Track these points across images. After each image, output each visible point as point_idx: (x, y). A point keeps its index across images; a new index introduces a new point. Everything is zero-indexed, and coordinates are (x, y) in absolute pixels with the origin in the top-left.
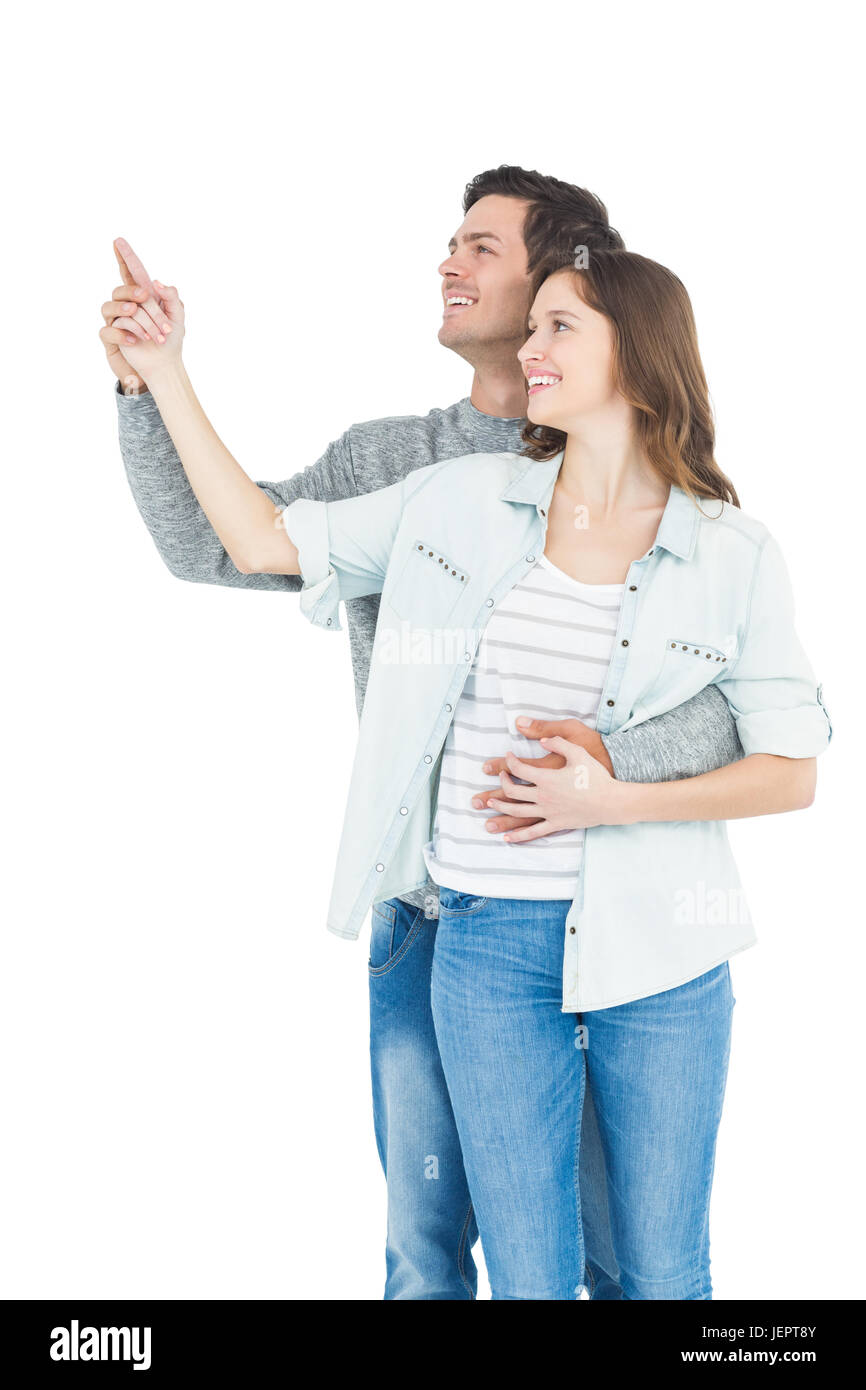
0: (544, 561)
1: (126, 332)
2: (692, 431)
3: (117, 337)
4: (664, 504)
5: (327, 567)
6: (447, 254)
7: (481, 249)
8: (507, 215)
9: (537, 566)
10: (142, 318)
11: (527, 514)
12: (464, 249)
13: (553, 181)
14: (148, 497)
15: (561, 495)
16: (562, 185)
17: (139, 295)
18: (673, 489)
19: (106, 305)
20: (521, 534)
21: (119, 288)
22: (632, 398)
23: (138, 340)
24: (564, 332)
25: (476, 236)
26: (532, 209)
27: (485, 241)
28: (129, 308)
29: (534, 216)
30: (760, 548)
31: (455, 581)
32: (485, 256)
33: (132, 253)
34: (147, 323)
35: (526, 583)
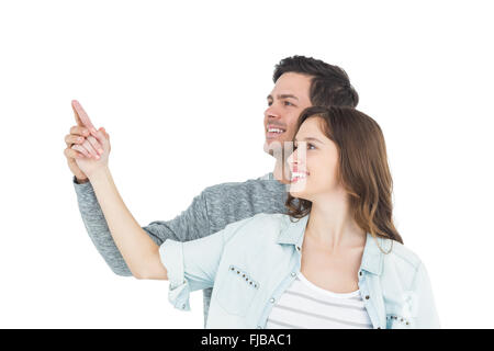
0: (300, 276)
1: (79, 152)
2: (379, 207)
3: (74, 154)
4: (364, 244)
5: (183, 279)
6: (267, 107)
7: (287, 103)
8: (300, 85)
9: (297, 279)
10: (87, 146)
11: (290, 250)
12: (276, 102)
13: (321, 62)
14: (96, 236)
15: (308, 238)
16: (326, 65)
17: (85, 133)
18: (368, 235)
19: (68, 136)
20: (287, 261)
21: (74, 127)
22: (347, 189)
23: (85, 157)
24: (313, 150)
25: (284, 96)
26: (313, 81)
27: (289, 99)
28: (80, 139)
29: (315, 85)
30: (417, 270)
31: (251, 287)
32: (289, 107)
33: (81, 109)
34: (89, 148)
35: (290, 290)
